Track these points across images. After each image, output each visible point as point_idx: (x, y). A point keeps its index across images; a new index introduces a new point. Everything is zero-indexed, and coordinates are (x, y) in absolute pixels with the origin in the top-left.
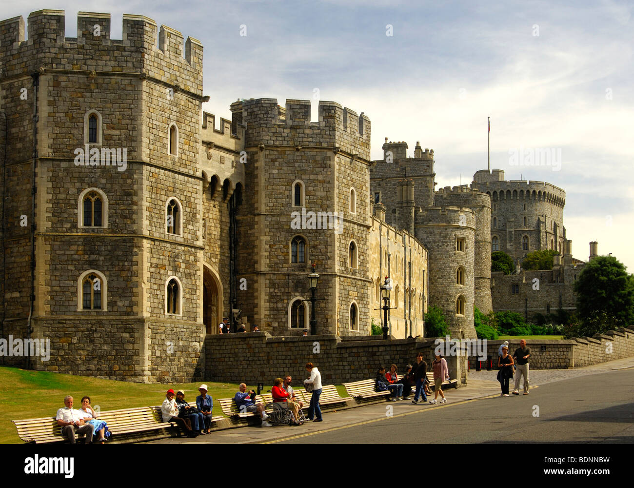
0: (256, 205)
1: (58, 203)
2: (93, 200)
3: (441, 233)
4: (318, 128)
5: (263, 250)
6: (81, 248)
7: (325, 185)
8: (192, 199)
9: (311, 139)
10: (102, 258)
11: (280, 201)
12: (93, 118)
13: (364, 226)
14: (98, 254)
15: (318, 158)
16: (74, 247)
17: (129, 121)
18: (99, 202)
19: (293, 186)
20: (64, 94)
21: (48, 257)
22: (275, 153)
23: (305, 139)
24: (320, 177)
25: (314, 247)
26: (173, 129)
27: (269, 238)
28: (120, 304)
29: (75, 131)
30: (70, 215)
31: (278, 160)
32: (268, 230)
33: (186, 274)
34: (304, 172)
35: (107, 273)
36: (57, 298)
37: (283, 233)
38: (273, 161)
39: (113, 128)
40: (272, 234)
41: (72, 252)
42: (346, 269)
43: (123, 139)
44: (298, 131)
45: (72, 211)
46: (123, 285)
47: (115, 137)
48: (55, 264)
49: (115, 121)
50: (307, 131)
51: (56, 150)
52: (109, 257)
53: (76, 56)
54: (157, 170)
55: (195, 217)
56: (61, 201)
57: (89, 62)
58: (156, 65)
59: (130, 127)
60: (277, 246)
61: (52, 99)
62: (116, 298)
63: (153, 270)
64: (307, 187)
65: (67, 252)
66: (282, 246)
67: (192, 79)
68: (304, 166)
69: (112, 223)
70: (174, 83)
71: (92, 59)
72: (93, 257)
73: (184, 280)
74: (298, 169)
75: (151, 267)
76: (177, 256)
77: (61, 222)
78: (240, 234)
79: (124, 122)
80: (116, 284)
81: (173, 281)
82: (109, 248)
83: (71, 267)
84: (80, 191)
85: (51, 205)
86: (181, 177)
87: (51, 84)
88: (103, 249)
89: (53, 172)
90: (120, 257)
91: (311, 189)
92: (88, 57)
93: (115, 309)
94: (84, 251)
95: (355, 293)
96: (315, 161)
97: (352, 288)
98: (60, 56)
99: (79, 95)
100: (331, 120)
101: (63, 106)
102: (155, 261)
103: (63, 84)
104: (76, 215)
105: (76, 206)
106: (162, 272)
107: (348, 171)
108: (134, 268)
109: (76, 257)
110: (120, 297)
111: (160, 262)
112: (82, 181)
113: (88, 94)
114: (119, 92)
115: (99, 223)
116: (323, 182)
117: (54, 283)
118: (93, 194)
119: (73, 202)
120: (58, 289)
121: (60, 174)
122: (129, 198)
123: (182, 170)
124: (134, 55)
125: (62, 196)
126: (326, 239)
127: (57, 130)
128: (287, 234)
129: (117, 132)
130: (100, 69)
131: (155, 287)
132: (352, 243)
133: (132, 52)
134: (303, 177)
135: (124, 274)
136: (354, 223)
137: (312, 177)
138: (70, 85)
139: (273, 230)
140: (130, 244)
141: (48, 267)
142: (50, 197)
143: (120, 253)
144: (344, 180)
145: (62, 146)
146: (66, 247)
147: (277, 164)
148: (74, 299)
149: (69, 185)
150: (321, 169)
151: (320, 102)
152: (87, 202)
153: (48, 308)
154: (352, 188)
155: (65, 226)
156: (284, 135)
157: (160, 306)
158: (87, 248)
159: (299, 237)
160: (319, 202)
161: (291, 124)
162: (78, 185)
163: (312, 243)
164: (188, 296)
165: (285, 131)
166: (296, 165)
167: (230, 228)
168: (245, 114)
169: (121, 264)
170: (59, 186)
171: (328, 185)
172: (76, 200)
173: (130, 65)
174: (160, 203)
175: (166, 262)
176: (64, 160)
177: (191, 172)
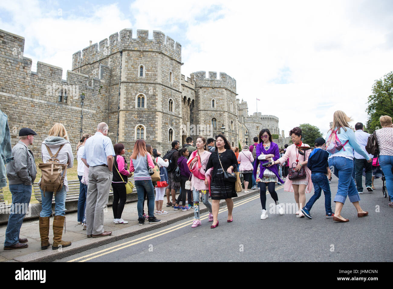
0: (199, 107)
1: (128, 99)
2: (141, 97)
3: (252, 125)
4: (220, 81)
5: (202, 122)
6: (136, 115)
7: (222, 100)
8: (178, 100)
9: (217, 85)
10: (144, 119)
11: (207, 106)
12: (142, 67)
13: (235, 115)
14: (143, 118)
15: (220, 91)
16: (134, 115)
17: (155, 69)
18: (143, 98)
19: (212, 100)
20: (131, 58)
21: (124, 119)
22: (205, 89)
23: (215, 85)
24: (221, 98)
25: (219, 122)
26: (171, 73)
27: (204, 118)
28: (151, 137)
29: (135, 72)
30: (132, 103)
31: (207, 92)
32: (203, 116)
33: (176, 127)
34: (215, 96)
35: (146, 125)
36: (127, 135)
37: (208, 117)
38: (205, 92)
39: (149, 71)
40: (205, 117)
41: (133, 117)
42: (230, 130)
43: (152, 75)
44: (213, 82)
45: (133, 101)
46: (152, 130)
47: (150, 75)
48: (126, 122)
49: (149, 69)
50: (216, 82)
51: (128, 79)
52: (147, 119)
53: (136, 45)
54: (165, 87)
55: (179, 106)
56: (129, 98)
57: (140, 47)
58: (165, 49)
59: (155, 71)
60: (207, 121)
61: (127, 60)
62: (149, 135)
63: (163, 124)
64: (216, 101)
65: (131, 117)
66: (208, 121)
67: (178, 57)
68: (215, 94)
69: (148, 107)
70: (171, 57)
71: (142, 46)
72: (141, 119)
73: (175, 129)
74: (213, 95)
75: (163, 123)
76: (172, 120)
77: (129, 106)
78: (194, 117)
79: (153, 69)
80: (149, 129)
81: (171, 129)
82: (147, 116)
83: (132, 123)
84: (136, 94)
85: (125, 99)
86: (174, 91)
87: (127, 55)
88: (144, 116)
89: (126, 87)
90: (151, 119)
91: (218, 102)
92: (140, 45)
93: (149, 139)
94: (137, 117)
95: (233, 138)
96: (219, 92)
97: (232, 137)
98: (130, 45)
99: (137, 59)
100: (224, 79)
101: (131, 63)
102: (164, 121)
103: (131, 55)
104: (135, 103)
105: (134, 100)
106: (167, 125)
107: (230, 96)
108: (156, 123)
109: (134, 119)
110: (151, 134)
111: (166, 122)
112: (137, 90)
113: (140, 59)
114: (151, 58)
115: (143, 106)
116: (222, 99)
117: (126, 129)
118: (141, 95)
119: (133, 98)
120: (127, 131)
121: (129, 88)
122: (155, 97)
123: (174, 88)
124: (157, 45)
125: (130, 96)
126: (223, 119)
127: (128, 72)
128: (210, 117)
129: (150, 73)
130: (144, 50)
131: (164, 131)
132: (232, 121)
133: (156, 44)
134: (215, 97)
135: (153, 125)
136: (232, 114)
137: (218, 98)
138: (133, 55)
139: (205, 116)
140: (155, 114)
141: (124, 123)
142: (125, 96)
143: (151, 118)
144: (229, 99)
145: (130, 78)
146: (131, 115)
147: (206, 93)
148: (133, 135)
149: (132, 92)
150: (221, 95)
151: (220, 72)
152: (139, 98)
153: (123, 138)
154: (231, 102)
155: (131, 107)
156: (208, 83)
157: (166, 139)
158: (139, 116)
159: (214, 118)
160: (221, 106)
161: (211, 79)
162: (135, 92)
163: (218, 120)
164: (176, 135)
165: (209, 82)
166: (213, 93)
167: (191, 115)
168: (195, 76)
169: (151, 122)
170: (129, 92)
171: (224, 100)
172: (135, 98)
173: (155, 48)
174: (166, 100)
175: (168, 122)
176: (131, 83)
177: (177, 90)
